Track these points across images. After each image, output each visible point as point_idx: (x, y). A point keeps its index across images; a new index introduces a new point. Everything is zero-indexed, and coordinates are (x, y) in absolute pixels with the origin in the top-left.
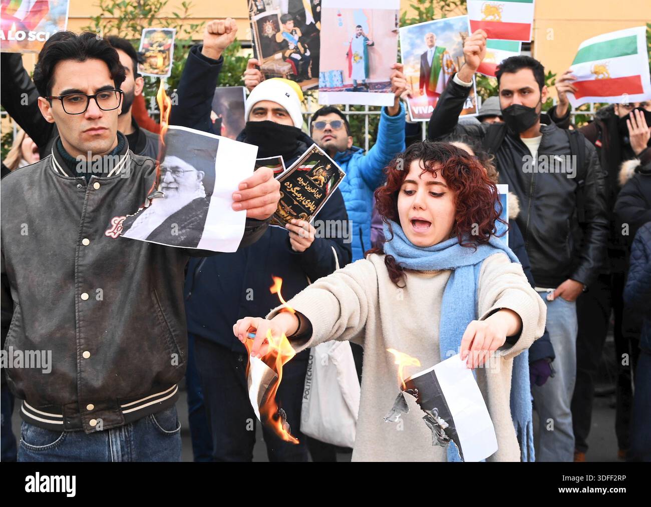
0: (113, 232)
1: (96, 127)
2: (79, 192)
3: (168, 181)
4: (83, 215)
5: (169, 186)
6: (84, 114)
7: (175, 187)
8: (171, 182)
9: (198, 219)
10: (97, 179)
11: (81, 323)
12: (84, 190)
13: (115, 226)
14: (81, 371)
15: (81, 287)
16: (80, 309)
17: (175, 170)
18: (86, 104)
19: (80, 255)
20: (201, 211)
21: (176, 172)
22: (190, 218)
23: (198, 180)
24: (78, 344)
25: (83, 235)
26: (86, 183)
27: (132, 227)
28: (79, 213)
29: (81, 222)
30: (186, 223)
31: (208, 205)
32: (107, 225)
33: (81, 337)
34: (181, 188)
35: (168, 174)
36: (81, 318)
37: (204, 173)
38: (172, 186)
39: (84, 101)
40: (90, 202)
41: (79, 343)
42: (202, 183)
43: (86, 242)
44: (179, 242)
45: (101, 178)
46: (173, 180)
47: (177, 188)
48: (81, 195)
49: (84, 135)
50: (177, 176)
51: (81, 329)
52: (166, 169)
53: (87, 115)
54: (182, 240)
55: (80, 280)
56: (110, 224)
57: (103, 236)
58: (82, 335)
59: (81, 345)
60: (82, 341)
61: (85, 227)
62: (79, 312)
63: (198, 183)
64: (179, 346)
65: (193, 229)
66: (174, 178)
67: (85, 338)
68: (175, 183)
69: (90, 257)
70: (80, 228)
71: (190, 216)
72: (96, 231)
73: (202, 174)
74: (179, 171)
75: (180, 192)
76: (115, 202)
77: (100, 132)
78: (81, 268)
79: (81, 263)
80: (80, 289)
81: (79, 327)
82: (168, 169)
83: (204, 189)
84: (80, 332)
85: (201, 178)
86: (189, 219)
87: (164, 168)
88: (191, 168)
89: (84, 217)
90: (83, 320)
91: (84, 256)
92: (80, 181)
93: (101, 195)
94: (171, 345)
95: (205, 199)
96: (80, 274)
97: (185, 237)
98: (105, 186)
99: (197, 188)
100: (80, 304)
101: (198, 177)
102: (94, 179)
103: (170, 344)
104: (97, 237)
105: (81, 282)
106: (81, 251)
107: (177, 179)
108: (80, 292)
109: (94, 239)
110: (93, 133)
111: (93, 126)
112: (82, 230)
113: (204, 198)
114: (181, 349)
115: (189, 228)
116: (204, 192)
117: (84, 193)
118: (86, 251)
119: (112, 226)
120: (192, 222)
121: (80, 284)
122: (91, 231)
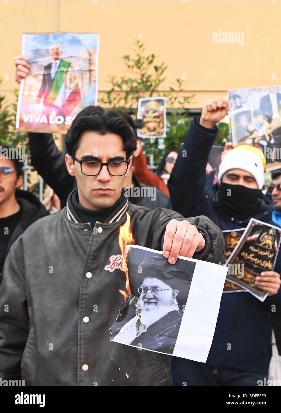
0: (110, 267)
1: (104, 188)
2: (86, 235)
3: (149, 298)
4: (87, 253)
5: (150, 301)
6: (97, 177)
7: (155, 302)
8: (151, 299)
9: (172, 328)
10: (100, 225)
11: (82, 341)
12: (89, 234)
13: (112, 262)
14: (80, 381)
15: (83, 311)
16: (82, 330)
17: (155, 289)
18: (99, 169)
19: (84, 286)
20: (175, 321)
21: (156, 291)
22: (166, 327)
23: (173, 297)
24: (79, 359)
25: (87, 269)
26: (91, 227)
27: (120, 333)
28: (85, 252)
29: (86, 259)
30: (163, 331)
31: (181, 317)
32: (107, 262)
33: (81, 353)
34: (159, 303)
35: (149, 292)
36: (82, 337)
37: (178, 291)
38: (153, 301)
39: (98, 166)
40: (94, 243)
41: (80, 357)
42: (176, 299)
43: (89, 275)
44: (157, 348)
45: (104, 224)
46: (153, 297)
47: (156, 303)
48: (87, 237)
49: (94, 192)
50: (156, 294)
51: (82, 346)
52: (148, 288)
53: (99, 178)
54: (160, 345)
55: (83, 306)
56: (108, 261)
57: (103, 271)
58: (82, 351)
59: (82, 359)
60: (82, 356)
61: (89, 263)
62: (81, 332)
63: (173, 300)
64: (165, 364)
65: (169, 336)
66: (153, 295)
67: (84, 354)
68: (155, 299)
69: (92, 288)
70: (85, 264)
71: (167, 325)
72: (97, 267)
73: (177, 292)
74: (157, 290)
75: (158, 306)
76: (114, 243)
77: (106, 192)
78: (84, 297)
79: (84, 292)
80: (83, 313)
81: (80, 345)
82: (149, 288)
83: (177, 304)
84: (80, 349)
85: (176, 296)
86: (165, 329)
87: (146, 288)
88: (168, 287)
89: (89, 255)
90: (84, 339)
91: (87, 286)
92: (87, 226)
93: (103, 238)
94: (157, 363)
95: (179, 312)
96: (83, 301)
97: (162, 343)
98: (107, 230)
99: (172, 303)
100: (82, 326)
101: (173, 295)
102: (98, 224)
103: (156, 361)
104: (98, 271)
105: (83, 308)
106: (85, 282)
107: (156, 296)
108: (82, 316)
109: (96, 273)
110: (102, 192)
111: (102, 187)
112: (86, 265)
113: (177, 311)
114: (166, 366)
115: (166, 336)
116: (178, 306)
117: (90, 236)
118: (89, 283)
119: (110, 262)
120: (168, 331)
121: (83, 310)
122: (94, 266)
